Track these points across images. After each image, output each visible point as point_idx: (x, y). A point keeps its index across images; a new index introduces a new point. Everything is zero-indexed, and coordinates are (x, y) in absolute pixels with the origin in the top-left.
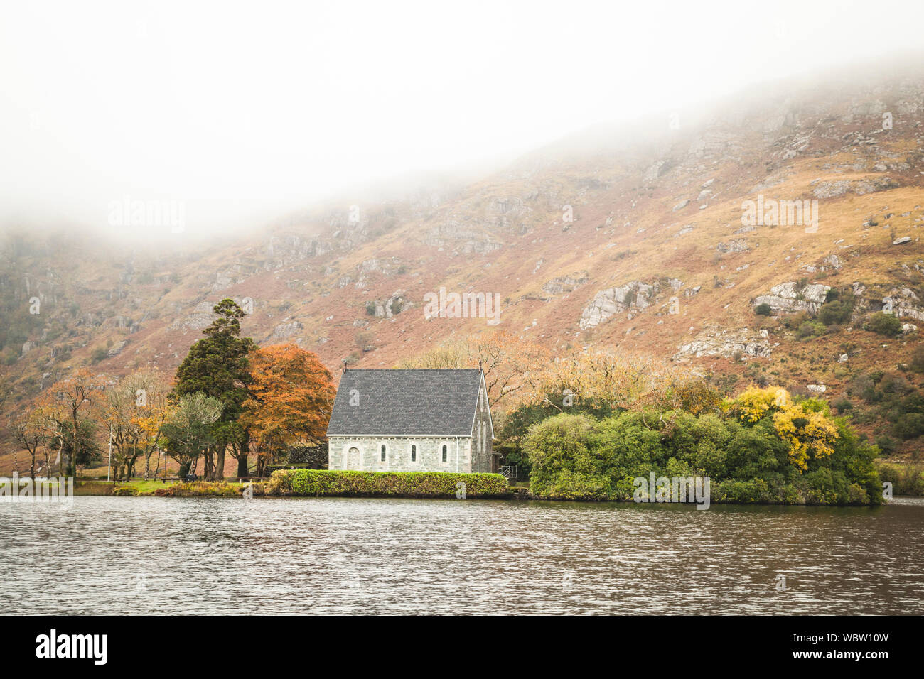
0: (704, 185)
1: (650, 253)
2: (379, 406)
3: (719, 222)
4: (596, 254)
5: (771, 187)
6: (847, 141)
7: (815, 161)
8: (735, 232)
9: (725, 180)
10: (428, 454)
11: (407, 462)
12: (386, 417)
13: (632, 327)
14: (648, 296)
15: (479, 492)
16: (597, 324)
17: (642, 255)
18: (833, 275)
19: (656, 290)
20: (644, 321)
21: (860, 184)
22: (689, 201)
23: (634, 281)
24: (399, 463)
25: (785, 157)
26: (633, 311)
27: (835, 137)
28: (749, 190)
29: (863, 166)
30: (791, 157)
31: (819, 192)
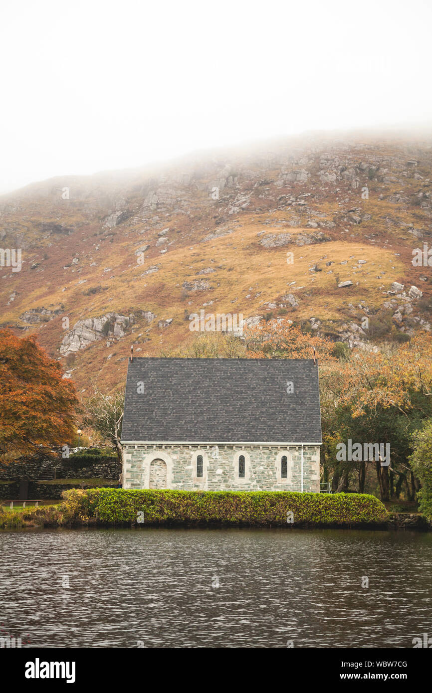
0: (161, 233)
1: (122, 289)
2: (188, 405)
3: (182, 265)
4: (69, 288)
5: (221, 237)
6: (281, 202)
7: (257, 217)
8: (197, 273)
9: (179, 230)
10: (262, 468)
11: (233, 479)
12: (200, 419)
13: (112, 354)
14: (124, 325)
15: (354, 518)
16: (77, 350)
17: (113, 291)
18: (292, 311)
19: (132, 321)
20: (123, 348)
21: (300, 237)
22: (149, 246)
23: (111, 313)
24: (222, 480)
25: (231, 212)
26: (111, 340)
27: (271, 198)
28: (203, 239)
29: (298, 222)
30: (236, 213)
31: (265, 242)
